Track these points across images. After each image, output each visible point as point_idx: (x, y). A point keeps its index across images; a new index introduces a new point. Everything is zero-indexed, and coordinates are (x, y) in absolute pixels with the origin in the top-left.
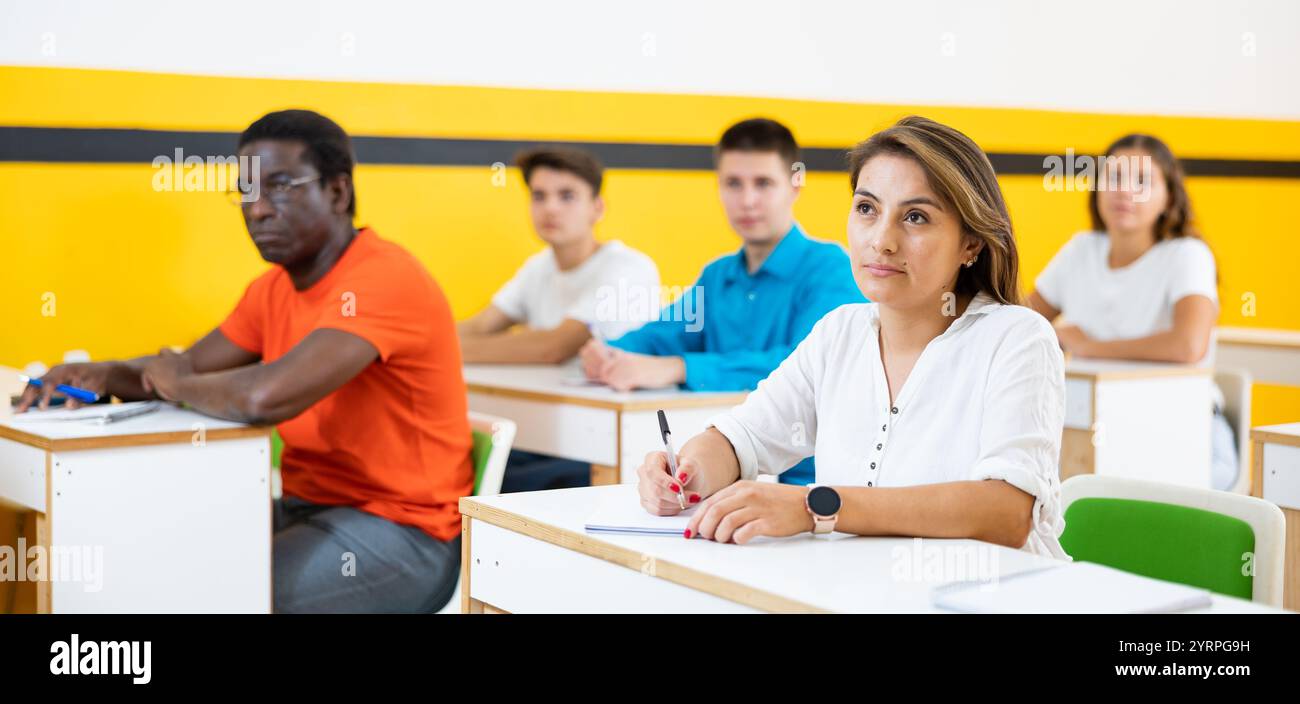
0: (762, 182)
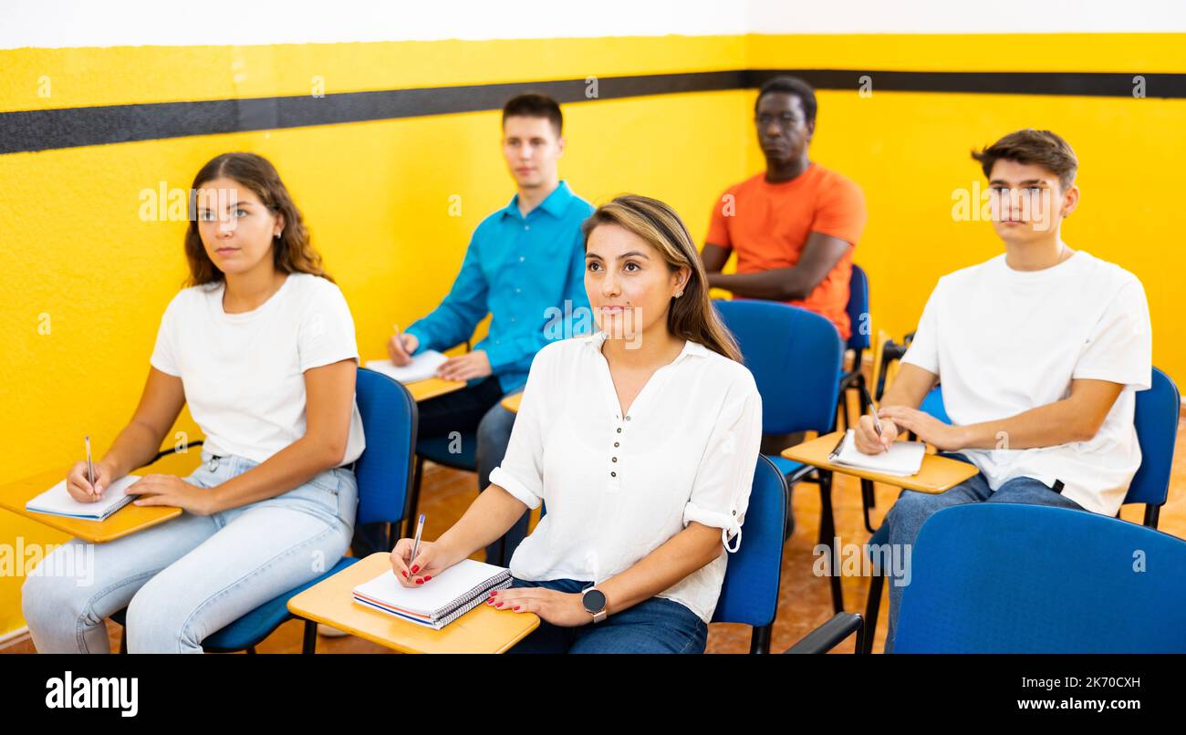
0: (536, 141)
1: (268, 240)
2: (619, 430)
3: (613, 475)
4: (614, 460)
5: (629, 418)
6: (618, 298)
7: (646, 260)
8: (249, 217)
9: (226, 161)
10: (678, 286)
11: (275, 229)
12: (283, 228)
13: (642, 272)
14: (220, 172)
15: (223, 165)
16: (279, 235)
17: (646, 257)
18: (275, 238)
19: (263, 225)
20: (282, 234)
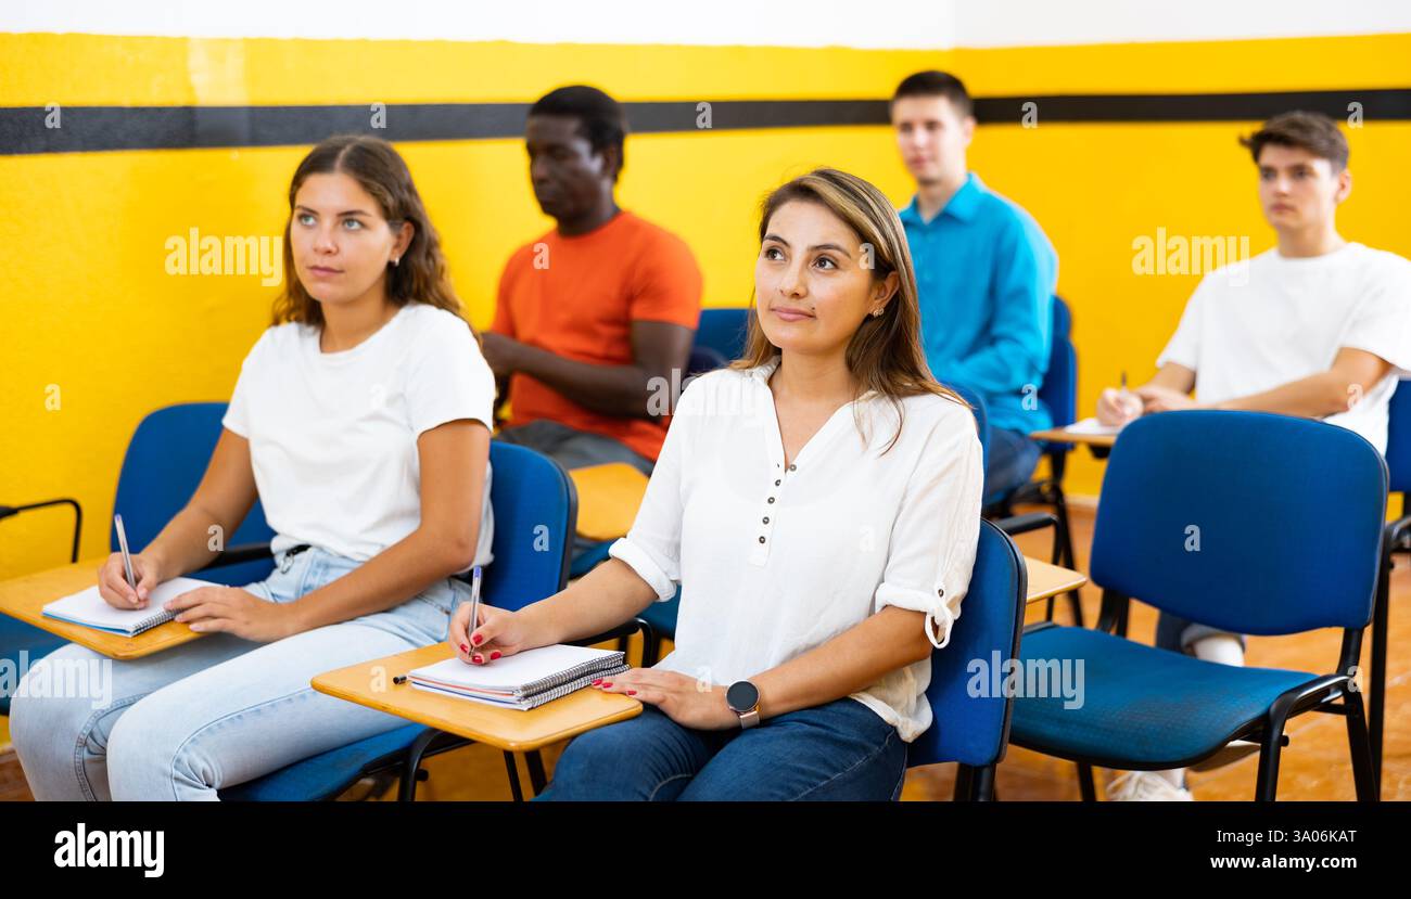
1: (381, 265)
2: (777, 483)
3: (762, 540)
4: (766, 520)
5: (793, 468)
6: (801, 301)
7: (846, 258)
8: (364, 232)
9: (348, 148)
10: (879, 301)
11: (392, 253)
12: (403, 252)
13: (839, 272)
14: (338, 164)
15: (342, 154)
16: (397, 261)
17: (848, 255)
18: (390, 265)
19: (379, 243)
20: (403, 259)
